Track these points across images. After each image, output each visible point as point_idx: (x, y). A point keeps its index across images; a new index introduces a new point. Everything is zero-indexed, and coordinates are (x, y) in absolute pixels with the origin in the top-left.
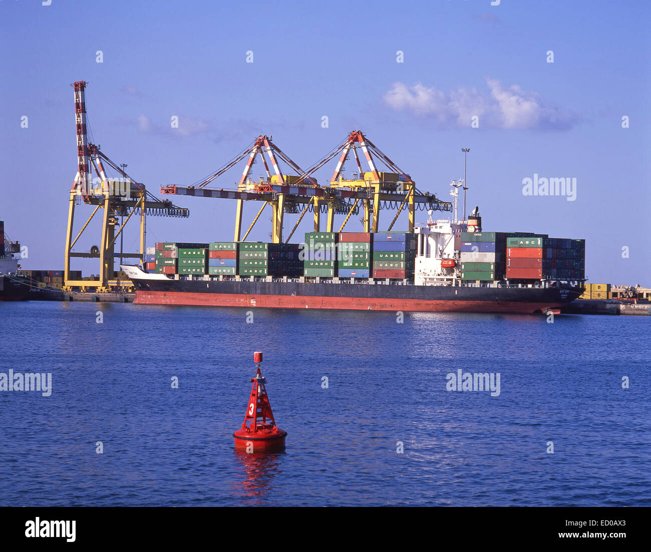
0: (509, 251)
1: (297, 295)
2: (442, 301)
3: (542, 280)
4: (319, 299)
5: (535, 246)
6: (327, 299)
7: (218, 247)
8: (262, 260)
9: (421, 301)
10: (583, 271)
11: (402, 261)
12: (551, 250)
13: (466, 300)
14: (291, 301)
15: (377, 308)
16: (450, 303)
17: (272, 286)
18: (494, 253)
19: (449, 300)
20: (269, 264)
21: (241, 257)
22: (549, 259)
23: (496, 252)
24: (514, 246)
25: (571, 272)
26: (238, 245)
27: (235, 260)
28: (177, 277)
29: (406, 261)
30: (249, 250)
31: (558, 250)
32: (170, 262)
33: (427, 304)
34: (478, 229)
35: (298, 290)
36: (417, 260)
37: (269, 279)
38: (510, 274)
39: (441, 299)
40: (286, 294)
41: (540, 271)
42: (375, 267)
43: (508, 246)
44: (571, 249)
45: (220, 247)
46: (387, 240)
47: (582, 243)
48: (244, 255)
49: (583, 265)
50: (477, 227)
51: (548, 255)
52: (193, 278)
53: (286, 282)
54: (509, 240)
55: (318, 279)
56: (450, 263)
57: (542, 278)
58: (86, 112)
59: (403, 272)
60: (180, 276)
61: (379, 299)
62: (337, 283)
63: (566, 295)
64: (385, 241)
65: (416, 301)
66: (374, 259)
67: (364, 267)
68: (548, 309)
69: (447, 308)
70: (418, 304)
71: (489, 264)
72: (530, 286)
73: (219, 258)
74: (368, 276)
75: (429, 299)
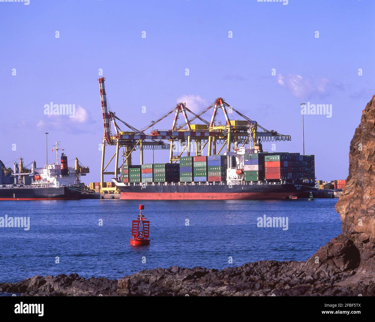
0: (266, 163)
1: (178, 192)
2: (237, 193)
3: (280, 180)
4: (187, 194)
5: (277, 160)
6: (190, 194)
7: (145, 167)
8: (163, 173)
9: (228, 194)
10: (314, 174)
11: (220, 171)
12: (287, 162)
13: (248, 192)
14: (175, 196)
15: (210, 198)
16: (241, 194)
17: (167, 188)
18: (258, 165)
19: (240, 192)
20: (165, 175)
21: (154, 172)
22: (285, 167)
23: (259, 164)
24: (268, 160)
25: (304, 174)
26: (153, 165)
27: (152, 174)
28: (129, 185)
29: (221, 171)
30: (157, 168)
31: (292, 162)
32: (126, 176)
33: (231, 195)
34: (260, 151)
35: (178, 189)
36: (228, 170)
37: (166, 184)
38: (267, 177)
39: (236, 192)
40: (173, 192)
41: (279, 174)
42: (209, 176)
43: (265, 161)
44: (303, 161)
45: (146, 167)
46: (213, 160)
47: (312, 158)
48: (156, 171)
49: (313, 170)
50: (259, 150)
51: (284, 165)
52: (136, 185)
53: (172, 185)
54: (266, 157)
55: (186, 183)
56: (240, 171)
57: (281, 179)
58: (106, 94)
59: (220, 177)
60: (130, 183)
61: (211, 193)
62: (193, 185)
63: (301, 188)
64: (212, 160)
65: (226, 194)
66: (208, 171)
67: (204, 176)
68: (291, 196)
69: (240, 197)
70: (227, 196)
71: (256, 171)
72: (275, 183)
73: (145, 173)
74: (206, 180)
75: (231, 193)
